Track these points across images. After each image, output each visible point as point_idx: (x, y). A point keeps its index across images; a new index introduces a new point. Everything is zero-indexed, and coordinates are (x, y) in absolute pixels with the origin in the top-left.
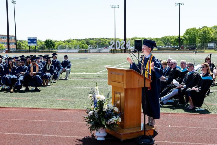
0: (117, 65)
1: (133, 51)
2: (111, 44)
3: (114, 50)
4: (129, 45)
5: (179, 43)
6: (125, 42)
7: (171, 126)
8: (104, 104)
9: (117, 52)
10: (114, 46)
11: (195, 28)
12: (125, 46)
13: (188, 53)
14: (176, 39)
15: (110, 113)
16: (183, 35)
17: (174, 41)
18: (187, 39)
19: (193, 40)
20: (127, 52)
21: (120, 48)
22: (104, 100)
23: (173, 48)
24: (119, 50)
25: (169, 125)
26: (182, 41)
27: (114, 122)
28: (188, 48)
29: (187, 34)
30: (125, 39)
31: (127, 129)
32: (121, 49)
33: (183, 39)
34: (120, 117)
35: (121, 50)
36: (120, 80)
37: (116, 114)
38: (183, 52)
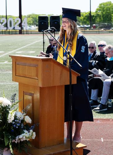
0: (12, 50)
1: (50, 31)
2: (2, 23)
3: (5, 31)
4: (26, 24)
5: (90, 21)
6: (20, 20)
7: (105, 140)
8: (9, 112)
9: (9, 33)
10: (6, 25)
11: (111, 2)
12: (20, 25)
13: (103, 34)
14: (86, 16)
15: (19, 125)
16: (95, 11)
17: (84, 19)
18: (100, 16)
19: (108, 17)
20: (24, 34)
21: (14, 28)
22: (9, 105)
23: (83, 28)
24: (13, 30)
25: (102, 138)
26: (95, 18)
27: (25, 140)
28: (101, 28)
29: (100, 10)
30: (20, 16)
31: (43, 148)
32: (16, 29)
33: (96, 17)
34: (34, 131)
35: (15, 31)
36: (33, 74)
37: (28, 127)
38: (97, 33)
